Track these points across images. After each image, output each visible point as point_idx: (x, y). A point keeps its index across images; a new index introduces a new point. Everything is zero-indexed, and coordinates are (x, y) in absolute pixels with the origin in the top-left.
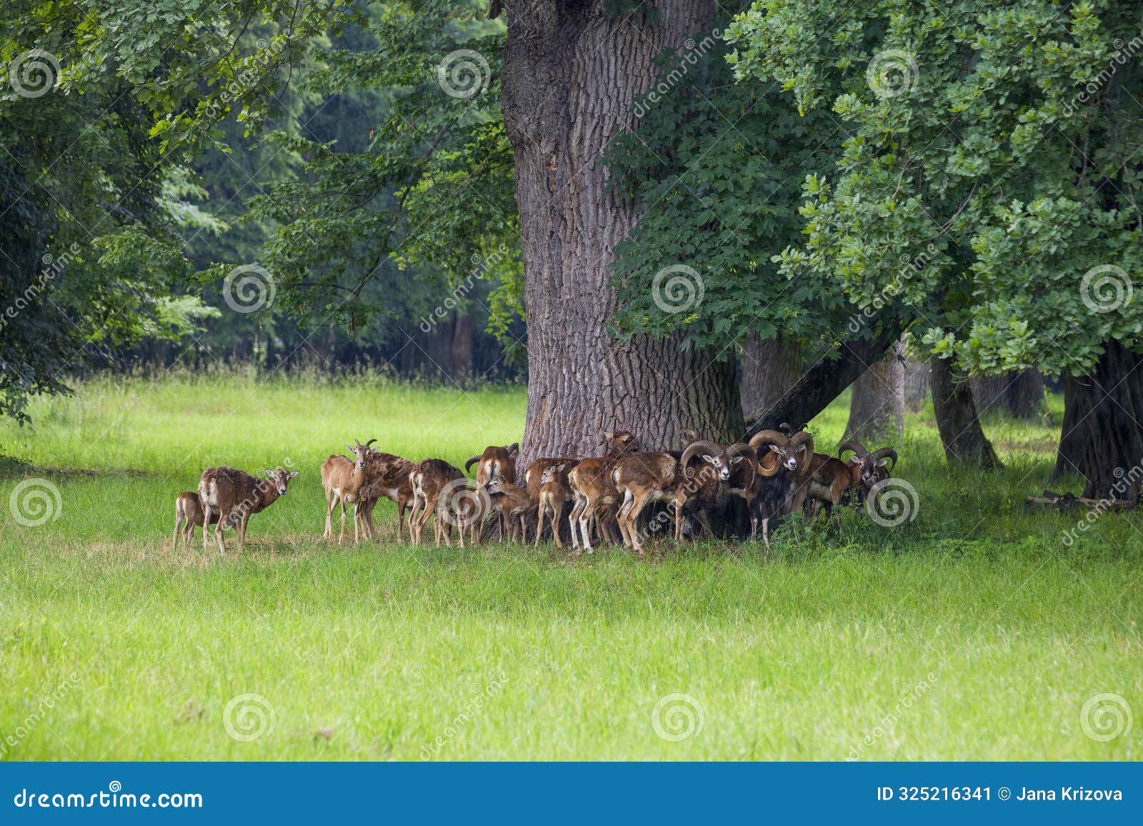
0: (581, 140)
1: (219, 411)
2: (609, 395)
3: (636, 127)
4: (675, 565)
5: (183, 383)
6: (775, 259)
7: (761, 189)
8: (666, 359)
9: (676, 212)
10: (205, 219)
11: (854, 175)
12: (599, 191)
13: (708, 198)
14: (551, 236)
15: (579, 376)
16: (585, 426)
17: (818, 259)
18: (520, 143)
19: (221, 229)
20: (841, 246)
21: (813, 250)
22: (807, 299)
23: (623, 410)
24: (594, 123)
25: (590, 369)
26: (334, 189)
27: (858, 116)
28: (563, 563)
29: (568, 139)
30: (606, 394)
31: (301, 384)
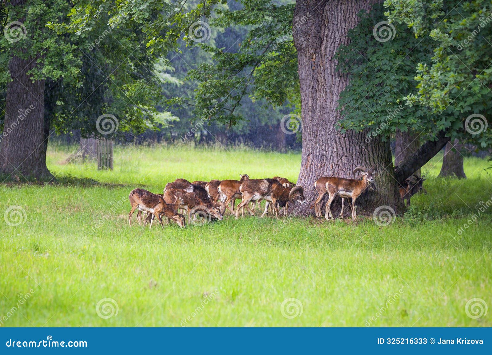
0: (326, 48)
1: (178, 161)
2: (336, 155)
3: (349, 43)
4: (363, 227)
5: (164, 148)
6: (405, 98)
7: (402, 69)
8: (360, 141)
9: (365, 79)
10: (174, 80)
11: (438, 63)
12: (333, 70)
13: (379, 73)
14: (313, 88)
15: (323, 147)
16: (326, 168)
17: (423, 98)
18: (300, 50)
19: (180, 84)
20: (432, 93)
21: (421, 95)
22: (421, 115)
23: (342, 162)
24: (331, 41)
25: (328, 144)
26: (224, 68)
27: (440, 39)
28: (315, 225)
29: (320, 47)
30: (335, 155)
31: (213, 150)
